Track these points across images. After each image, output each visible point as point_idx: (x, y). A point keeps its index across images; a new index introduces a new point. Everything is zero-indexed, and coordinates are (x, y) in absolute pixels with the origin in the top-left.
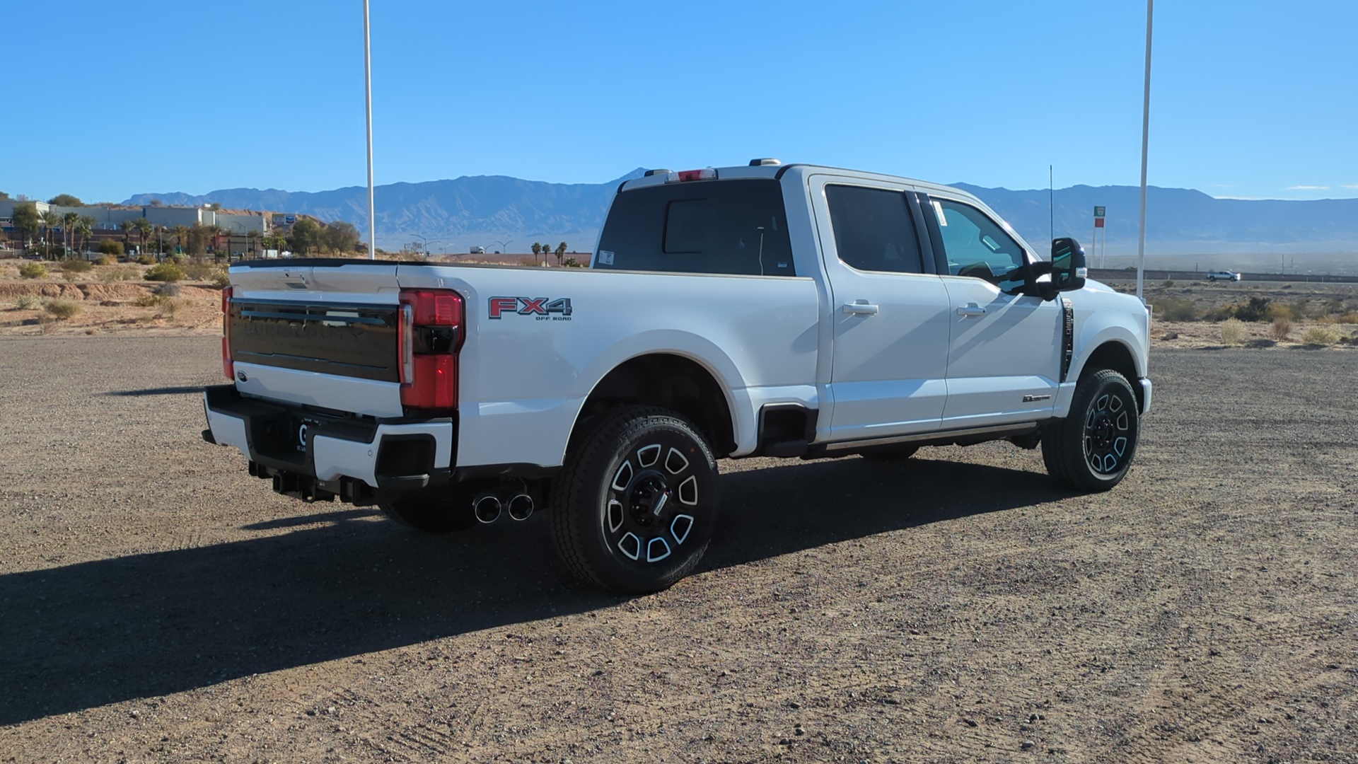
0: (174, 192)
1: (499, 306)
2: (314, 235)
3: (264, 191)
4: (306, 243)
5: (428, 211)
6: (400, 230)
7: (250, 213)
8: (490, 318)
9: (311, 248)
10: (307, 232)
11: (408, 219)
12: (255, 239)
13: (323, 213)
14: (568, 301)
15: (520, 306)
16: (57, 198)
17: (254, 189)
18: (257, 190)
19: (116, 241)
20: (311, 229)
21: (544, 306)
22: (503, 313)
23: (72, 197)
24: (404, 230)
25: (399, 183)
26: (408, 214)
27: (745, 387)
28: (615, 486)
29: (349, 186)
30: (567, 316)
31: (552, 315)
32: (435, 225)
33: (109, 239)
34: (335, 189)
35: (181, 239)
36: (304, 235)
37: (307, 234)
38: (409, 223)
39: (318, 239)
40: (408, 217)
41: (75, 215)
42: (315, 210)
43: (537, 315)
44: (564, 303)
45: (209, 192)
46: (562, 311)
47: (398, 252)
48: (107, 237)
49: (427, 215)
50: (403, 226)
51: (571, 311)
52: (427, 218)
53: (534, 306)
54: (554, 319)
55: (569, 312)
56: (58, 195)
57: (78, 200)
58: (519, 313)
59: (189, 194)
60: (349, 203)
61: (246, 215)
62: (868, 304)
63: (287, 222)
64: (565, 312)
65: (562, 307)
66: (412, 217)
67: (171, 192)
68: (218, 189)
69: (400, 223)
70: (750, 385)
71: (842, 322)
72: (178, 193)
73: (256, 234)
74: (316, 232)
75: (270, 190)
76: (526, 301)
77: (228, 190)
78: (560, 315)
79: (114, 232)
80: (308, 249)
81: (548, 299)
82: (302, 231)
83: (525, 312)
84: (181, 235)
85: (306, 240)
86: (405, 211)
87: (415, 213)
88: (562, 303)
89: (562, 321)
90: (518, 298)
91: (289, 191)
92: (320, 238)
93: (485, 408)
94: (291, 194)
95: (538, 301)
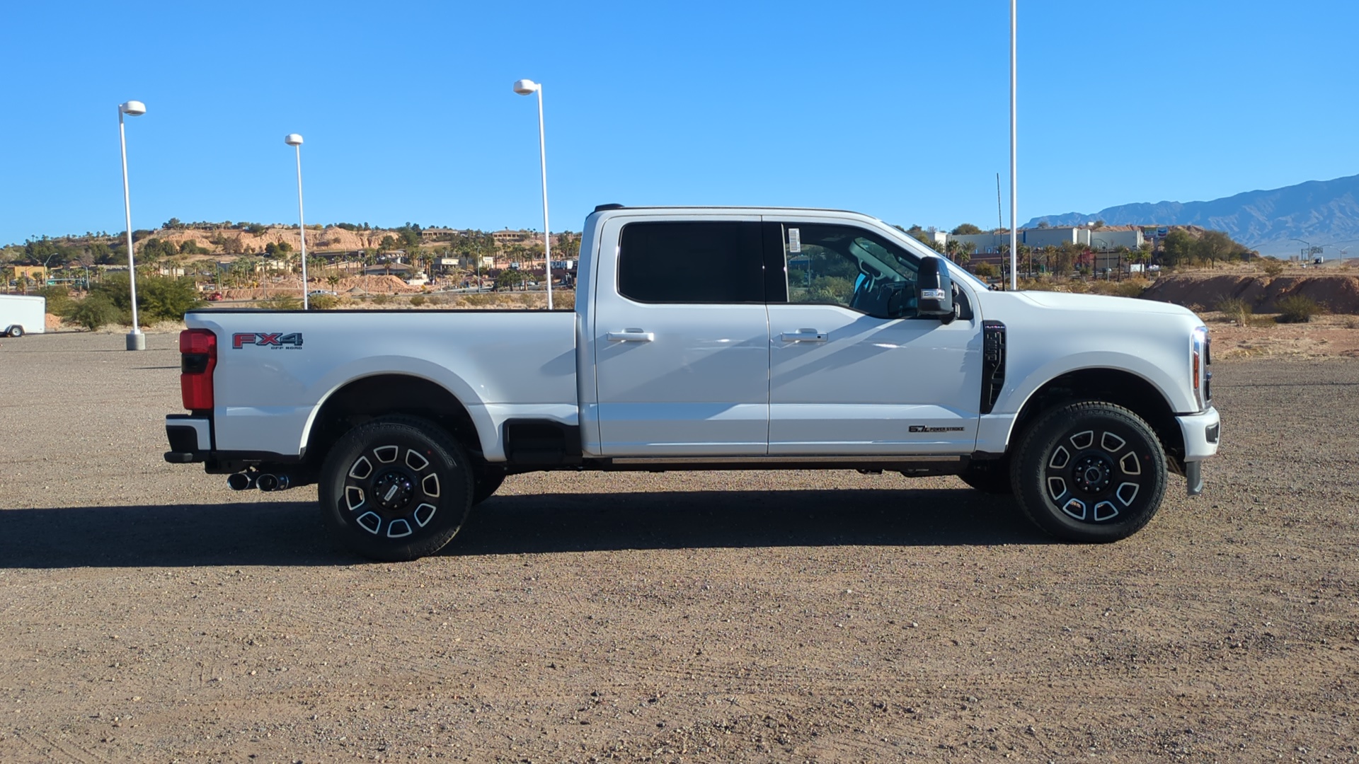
0: (1069, 212)
1: (240, 339)
2: (1185, 247)
3: (1157, 204)
4: (1178, 255)
5: (1342, 210)
6: (1307, 234)
7: (1132, 228)
8: (234, 348)
9: (1182, 260)
10: (1178, 244)
11: (1317, 221)
12: (1121, 254)
13: (1218, 221)
14: (300, 335)
15: (258, 339)
16: (959, 227)
17: (1146, 203)
18: (1149, 203)
19: (990, 263)
20: (1182, 241)
21: (278, 339)
22: (244, 345)
23: (972, 226)
24: (1311, 233)
25: (1307, 182)
26: (1317, 215)
27: (483, 404)
28: (351, 475)
29: (1249, 191)
30: (298, 346)
31: (285, 345)
32: (1351, 225)
33: (984, 263)
34: (1233, 195)
35: (1050, 259)
36: (1174, 248)
37: (1177, 246)
38: (1318, 225)
39: (1189, 250)
40: (1317, 218)
41: (956, 243)
42: (1209, 219)
43: (272, 346)
44: (296, 337)
45: (1101, 210)
46: (294, 342)
47: (1289, 259)
48: (982, 260)
49: (1341, 215)
50: (1311, 229)
51: (302, 342)
52: (1340, 218)
53: (270, 339)
54: (287, 348)
55: (300, 343)
56: (960, 225)
57: (976, 228)
58: (257, 344)
59: (1083, 213)
60: (1248, 209)
61: (1128, 230)
62: (642, 332)
63: (1159, 235)
64: (296, 343)
65: (295, 340)
66: (1322, 218)
67: (1065, 212)
68: (1109, 207)
69: (1307, 226)
70: (488, 401)
71: (606, 349)
72: (1073, 213)
73: (1122, 249)
74: (1187, 244)
75: (1162, 203)
76: (263, 335)
77: (1119, 207)
78: (292, 345)
79: (988, 255)
80: (1178, 262)
81: (282, 334)
82: (1173, 243)
83: (263, 343)
84: (1050, 255)
85: (1177, 252)
86: (1313, 212)
87: (1326, 214)
88: (294, 337)
89: (294, 350)
90: (257, 334)
91: (1182, 201)
92: (1191, 249)
93: (230, 410)
94: (1184, 204)
95: (274, 336)
